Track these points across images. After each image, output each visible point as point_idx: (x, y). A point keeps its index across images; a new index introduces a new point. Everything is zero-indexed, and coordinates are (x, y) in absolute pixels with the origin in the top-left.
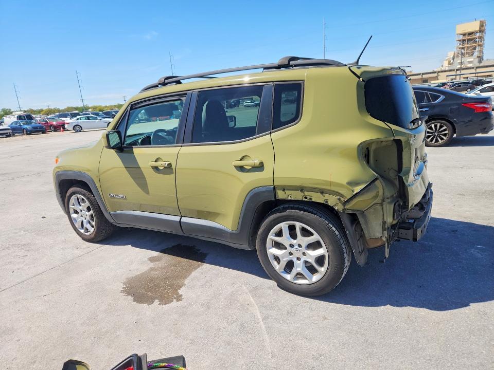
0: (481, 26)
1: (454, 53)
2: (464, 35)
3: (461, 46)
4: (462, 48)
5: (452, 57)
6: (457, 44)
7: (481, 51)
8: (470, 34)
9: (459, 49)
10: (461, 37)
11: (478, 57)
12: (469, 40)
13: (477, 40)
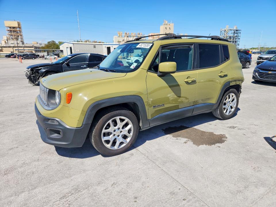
0: (19, 25)
1: (7, 37)
2: (10, 28)
3: (10, 34)
4: (11, 35)
5: (6, 39)
6: (7, 32)
7: (22, 39)
8: (14, 28)
9: (9, 35)
10: (9, 29)
11: (21, 41)
12: (14, 31)
13: (18, 32)
